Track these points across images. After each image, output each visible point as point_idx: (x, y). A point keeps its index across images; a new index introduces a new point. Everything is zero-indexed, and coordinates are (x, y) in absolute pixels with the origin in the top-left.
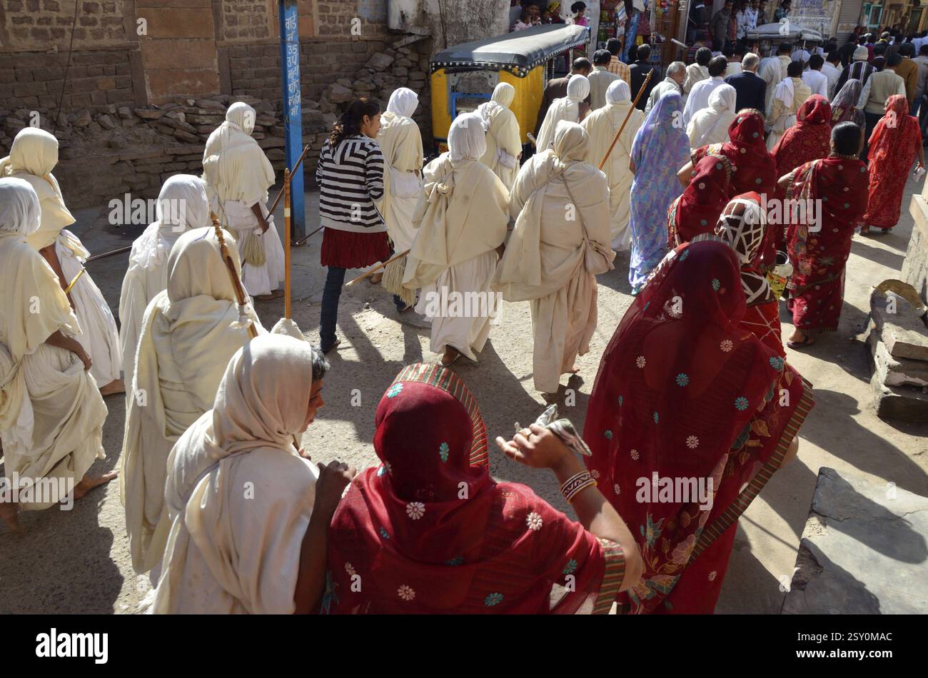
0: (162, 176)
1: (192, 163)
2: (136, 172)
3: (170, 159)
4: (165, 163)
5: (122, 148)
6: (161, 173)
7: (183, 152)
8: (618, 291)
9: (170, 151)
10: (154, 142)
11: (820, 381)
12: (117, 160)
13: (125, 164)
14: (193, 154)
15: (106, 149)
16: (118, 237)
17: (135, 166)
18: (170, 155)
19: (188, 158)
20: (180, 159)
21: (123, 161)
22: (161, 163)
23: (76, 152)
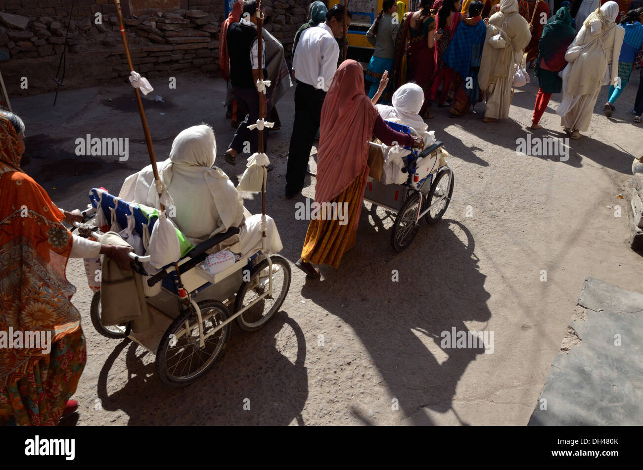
0: (140, 66)
1: (160, 58)
2: (122, 63)
3: (145, 55)
4: (142, 57)
5: (113, 46)
6: (139, 65)
7: (155, 50)
8: (454, 156)
9: (145, 48)
10: (135, 42)
11: (593, 223)
12: (110, 54)
13: (113, 57)
14: (162, 51)
15: (102, 46)
16: (110, 108)
17: (121, 59)
18: (146, 52)
19: (158, 54)
20: (152, 55)
21: (114, 55)
22: (139, 57)
23: (81, 48)
